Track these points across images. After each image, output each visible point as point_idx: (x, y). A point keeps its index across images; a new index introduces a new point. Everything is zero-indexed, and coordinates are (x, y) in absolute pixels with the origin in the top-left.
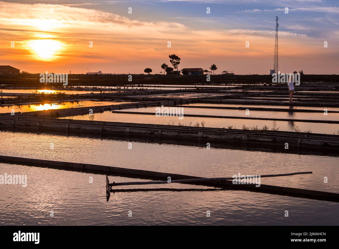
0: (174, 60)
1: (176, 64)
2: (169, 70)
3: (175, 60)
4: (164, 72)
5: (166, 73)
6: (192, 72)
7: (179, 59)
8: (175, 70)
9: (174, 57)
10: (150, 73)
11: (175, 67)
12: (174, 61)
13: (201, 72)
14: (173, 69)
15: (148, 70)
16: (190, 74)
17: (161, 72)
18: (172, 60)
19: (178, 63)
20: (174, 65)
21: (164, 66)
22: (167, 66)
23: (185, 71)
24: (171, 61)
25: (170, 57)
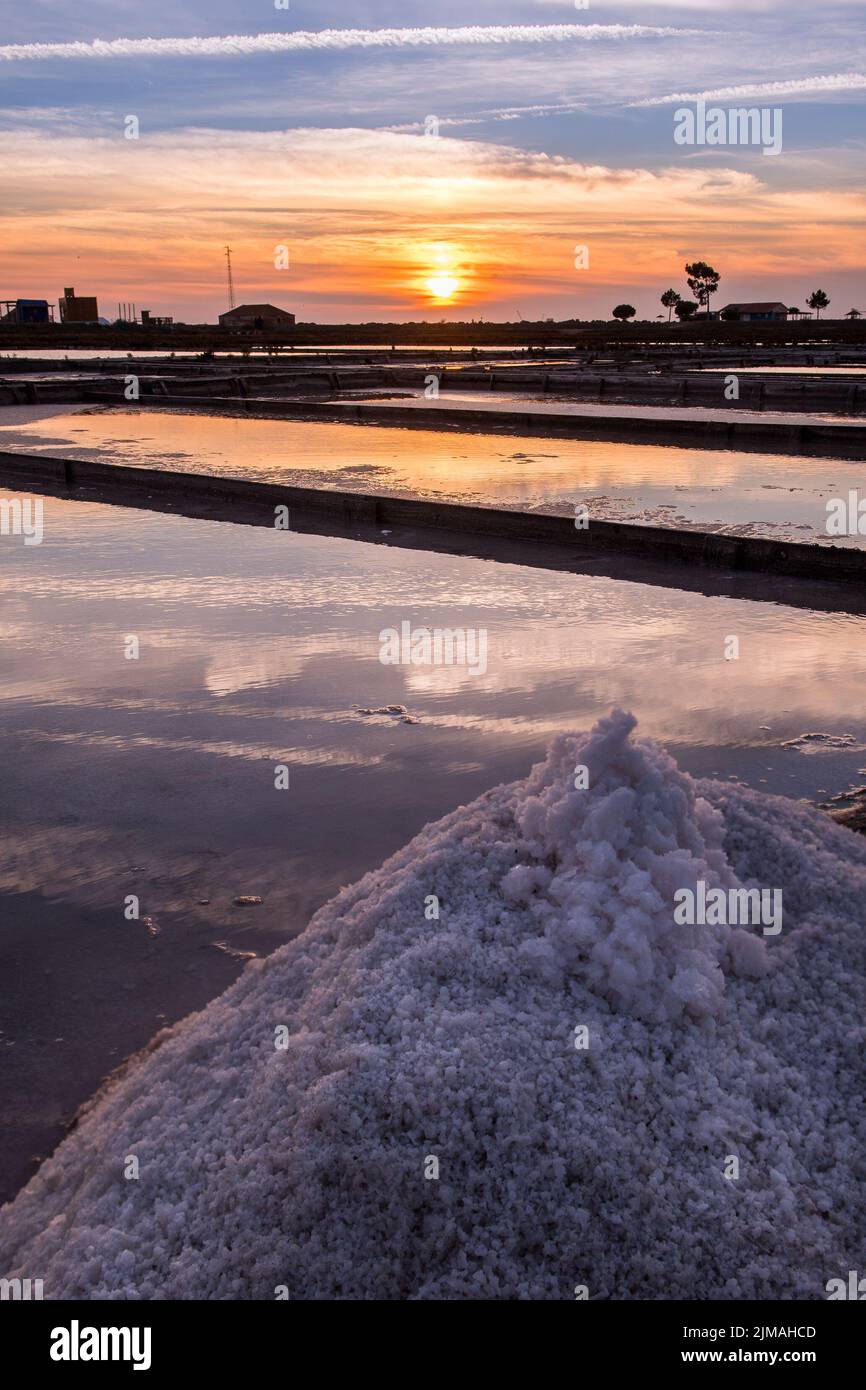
0: (698, 277)
1: (704, 292)
2: (684, 309)
3: (701, 280)
4: (670, 315)
5: (675, 318)
6: (753, 315)
7: (716, 276)
8: (702, 309)
9: (699, 270)
10: (630, 320)
11: (701, 301)
12: (699, 281)
13: (777, 314)
14: (696, 306)
15: (625, 311)
16: (746, 319)
17: (661, 316)
18: (693, 278)
19: (713, 288)
20: (700, 295)
21: (669, 298)
22: (678, 297)
23: (732, 312)
24: (690, 283)
25: (688, 269)
